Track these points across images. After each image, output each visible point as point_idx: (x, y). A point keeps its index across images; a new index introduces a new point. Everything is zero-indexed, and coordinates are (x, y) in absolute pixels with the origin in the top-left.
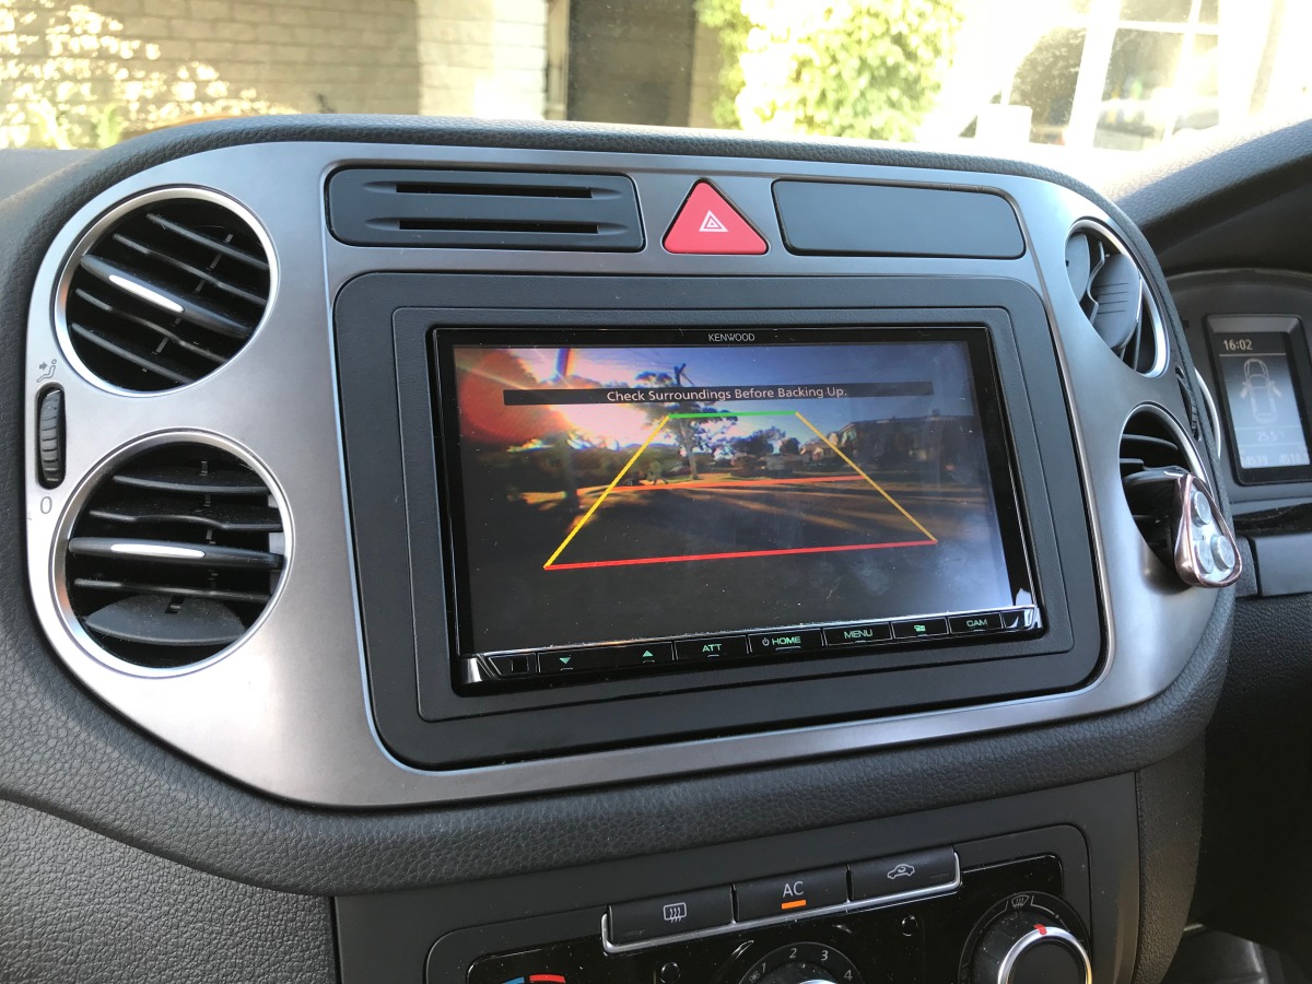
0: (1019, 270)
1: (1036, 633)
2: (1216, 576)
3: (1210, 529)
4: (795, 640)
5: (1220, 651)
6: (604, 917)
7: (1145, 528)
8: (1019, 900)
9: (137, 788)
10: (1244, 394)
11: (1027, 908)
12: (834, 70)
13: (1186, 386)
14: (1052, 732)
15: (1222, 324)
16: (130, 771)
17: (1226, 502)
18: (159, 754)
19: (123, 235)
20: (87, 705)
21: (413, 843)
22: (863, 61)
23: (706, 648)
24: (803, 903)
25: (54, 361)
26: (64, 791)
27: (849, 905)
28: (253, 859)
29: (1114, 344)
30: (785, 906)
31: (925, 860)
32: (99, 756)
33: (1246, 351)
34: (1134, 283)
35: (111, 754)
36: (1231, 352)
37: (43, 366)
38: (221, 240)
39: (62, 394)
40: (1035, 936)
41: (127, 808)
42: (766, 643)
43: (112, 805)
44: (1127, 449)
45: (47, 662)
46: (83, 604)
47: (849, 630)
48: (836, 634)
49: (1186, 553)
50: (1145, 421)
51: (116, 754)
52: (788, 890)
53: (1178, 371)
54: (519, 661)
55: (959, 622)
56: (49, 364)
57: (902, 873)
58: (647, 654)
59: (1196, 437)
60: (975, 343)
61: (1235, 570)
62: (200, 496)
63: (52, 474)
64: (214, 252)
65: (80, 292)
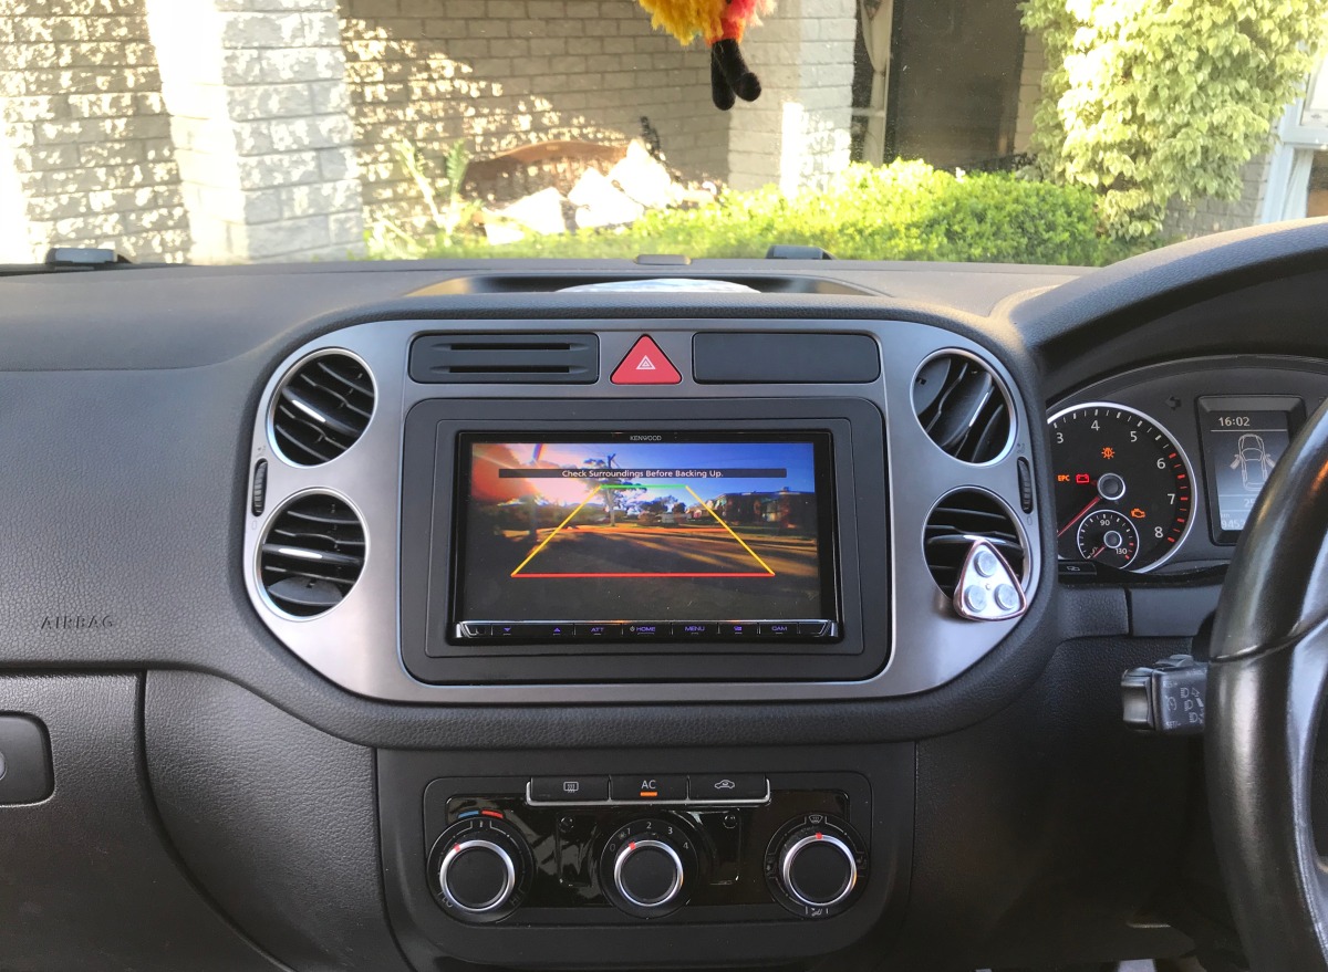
1: (830, 640)
3: (997, 579)
4: (652, 629)
6: (528, 784)
8: (815, 818)
9: (283, 678)
10: (1234, 465)
12: (1168, 65)
16: (280, 669)
18: (295, 662)
19: (304, 375)
21: (415, 722)
22: (1203, 53)
23: (593, 630)
24: (655, 794)
27: (688, 801)
30: (642, 794)
31: (743, 781)
32: (267, 660)
33: (1243, 427)
36: (1226, 427)
37: (260, 449)
39: (267, 465)
40: (811, 838)
42: (632, 629)
44: (937, 518)
45: (248, 609)
46: (268, 579)
47: (689, 625)
52: (645, 784)
53: (1023, 460)
54: (481, 628)
55: (766, 628)
56: (263, 448)
57: (725, 785)
58: (557, 630)
59: (1027, 511)
61: (1016, 610)
62: (332, 525)
63: (258, 508)
65: (282, 407)
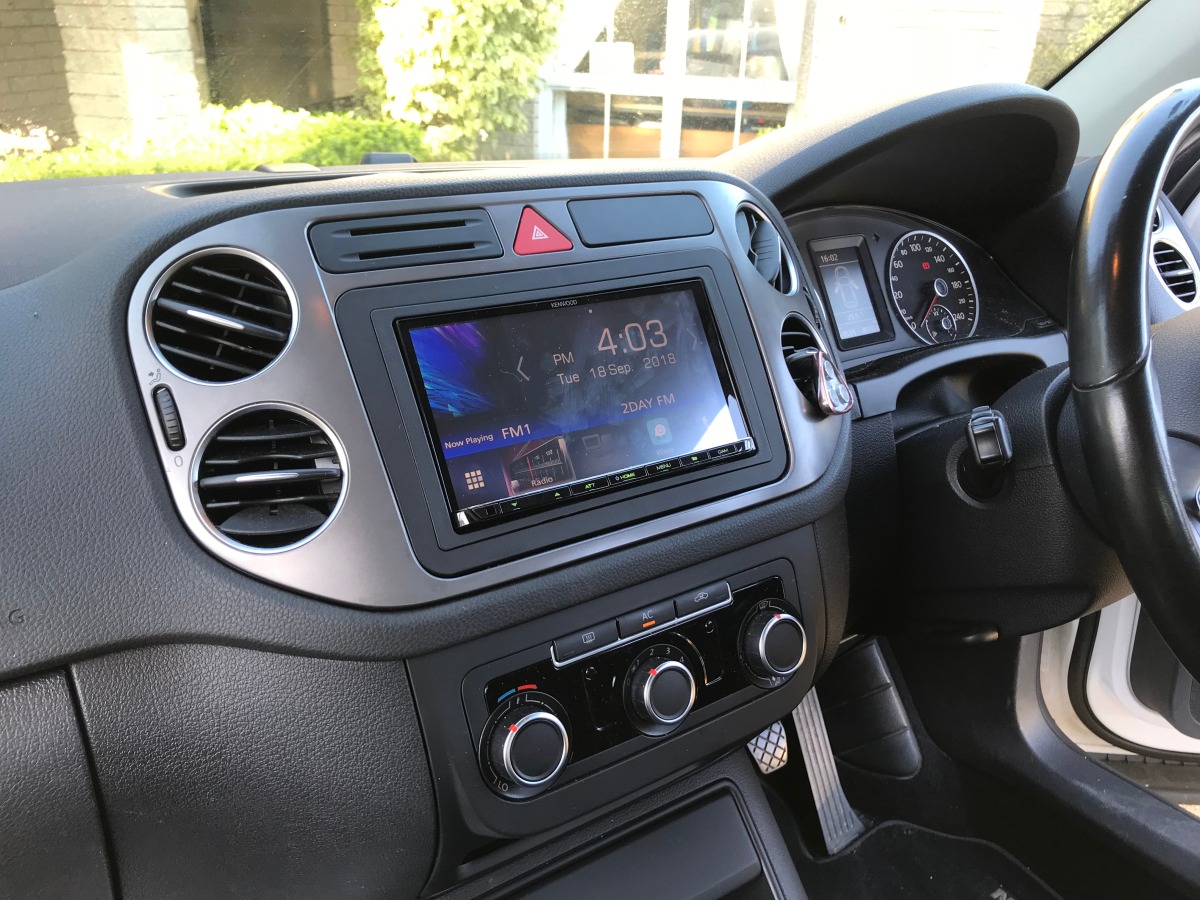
0: (712, 241)
2: (841, 408)
3: (834, 381)
4: (632, 475)
5: (848, 450)
6: (552, 648)
7: (801, 386)
8: (763, 604)
9: (285, 617)
10: (836, 291)
11: (767, 609)
13: (810, 298)
14: (768, 507)
15: (818, 246)
16: (277, 609)
17: (839, 364)
18: (292, 597)
19: (179, 282)
20: (238, 576)
21: (450, 620)
23: (587, 487)
24: (653, 622)
25: (158, 370)
26: (238, 628)
27: (677, 620)
28: (363, 643)
29: (769, 279)
30: (645, 625)
31: (712, 588)
32: (256, 604)
33: (835, 262)
34: (776, 241)
35: (264, 601)
36: (826, 263)
37: (151, 374)
38: (242, 277)
39: (168, 390)
40: (775, 620)
41: (281, 631)
42: (617, 479)
43: (271, 631)
44: (786, 341)
45: (205, 556)
46: (216, 518)
47: (659, 464)
48: (653, 468)
49: (824, 397)
50: (792, 323)
51: (266, 601)
52: (645, 615)
53: (804, 289)
54: (490, 509)
55: (715, 452)
56: (156, 373)
57: (702, 597)
58: (557, 494)
59: (819, 327)
60: (696, 288)
61: (850, 403)
62: (269, 442)
63: (175, 442)
64: (239, 286)
65: (158, 323)
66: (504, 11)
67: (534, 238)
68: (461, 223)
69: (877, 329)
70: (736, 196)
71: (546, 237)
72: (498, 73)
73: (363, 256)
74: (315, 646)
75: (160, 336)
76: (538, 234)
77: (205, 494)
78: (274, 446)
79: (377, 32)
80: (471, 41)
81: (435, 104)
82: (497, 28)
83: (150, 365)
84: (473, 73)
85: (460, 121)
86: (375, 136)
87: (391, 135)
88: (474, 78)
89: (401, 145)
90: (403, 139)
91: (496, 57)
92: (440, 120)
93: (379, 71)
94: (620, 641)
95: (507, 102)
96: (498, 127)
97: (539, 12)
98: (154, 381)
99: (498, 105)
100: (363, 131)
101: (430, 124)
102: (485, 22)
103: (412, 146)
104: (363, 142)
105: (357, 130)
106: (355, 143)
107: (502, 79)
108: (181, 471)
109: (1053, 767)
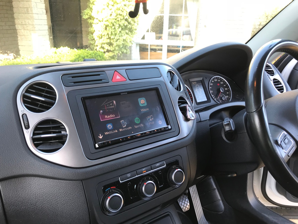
0: (161, 79)
1: (170, 129)
2: (193, 118)
3: (191, 112)
4: (140, 135)
5: (195, 129)
6: (119, 178)
7: (183, 113)
8: (174, 167)
9: (52, 170)
10: (196, 91)
11: (175, 168)
13: (186, 92)
14: (174, 142)
15: (191, 80)
16: (50, 168)
17: (193, 108)
18: (54, 165)
19: (30, 89)
20: (41, 160)
21: (93, 171)
23: (128, 138)
24: (146, 171)
25: (24, 110)
26: (41, 173)
27: (152, 171)
28: (71, 176)
29: (175, 88)
30: (143, 172)
31: (161, 163)
32: (45, 166)
33: (196, 84)
34: (177, 78)
35: (47, 166)
36: (193, 84)
37: (22, 111)
38: (45, 88)
39: (26, 115)
40: (176, 171)
41: (51, 173)
42: (136, 136)
43: (49, 173)
44: (179, 102)
45: (33, 155)
46: (36, 146)
47: (146, 132)
48: (145, 133)
49: (188, 116)
50: (181, 98)
51: (48, 166)
52: (143, 170)
53: (184, 90)
54: (104, 143)
55: (160, 129)
56: (23, 111)
57: (158, 165)
58: (121, 139)
59: (188, 99)
60: (156, 90)
61: (195, 117)
62: (50, 127)
63: (27, 127)
64: (44, 90)
65: (24, 99)
66: (124, 25)
67: (117, 78)
68: (99, 75)
69: (207, 100)
70: (167, 68)
71: (120, 78)
72: (122, 40)
73: (74, 83)
74: (60, 177)
75: (25, 102)
76: (118, 77)
77: (34, 140)
78: (51, 128)
79: (93, 30)
80: (116, 32)
81: (107, 47)
82: (122, 29)
83: (22, 109)
84: (116, 40)
85: (113, 51)
86: (92, 55)
87: (96, 54)
88: (117, 41)
89: (99, 57)
90: (99, 55)
91: (122, 36)
92: (108, 51)
93: (94, 39)
94: (137, 176)
95: (125, 47)
96: (123, 52)
97: (132, 25)
98: (23, 113)
99: (123, 47)
100: (89, 53)
101: (106, 52)
102: (119, 28)
103: (101, 57)
104: (89, 56)
105: (88, 53)
106: (87, 56)
107: (123, 41)
108: (28, 134)
109: (257, 210)
